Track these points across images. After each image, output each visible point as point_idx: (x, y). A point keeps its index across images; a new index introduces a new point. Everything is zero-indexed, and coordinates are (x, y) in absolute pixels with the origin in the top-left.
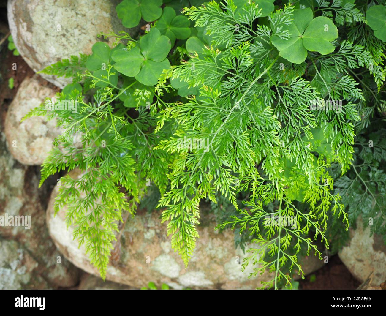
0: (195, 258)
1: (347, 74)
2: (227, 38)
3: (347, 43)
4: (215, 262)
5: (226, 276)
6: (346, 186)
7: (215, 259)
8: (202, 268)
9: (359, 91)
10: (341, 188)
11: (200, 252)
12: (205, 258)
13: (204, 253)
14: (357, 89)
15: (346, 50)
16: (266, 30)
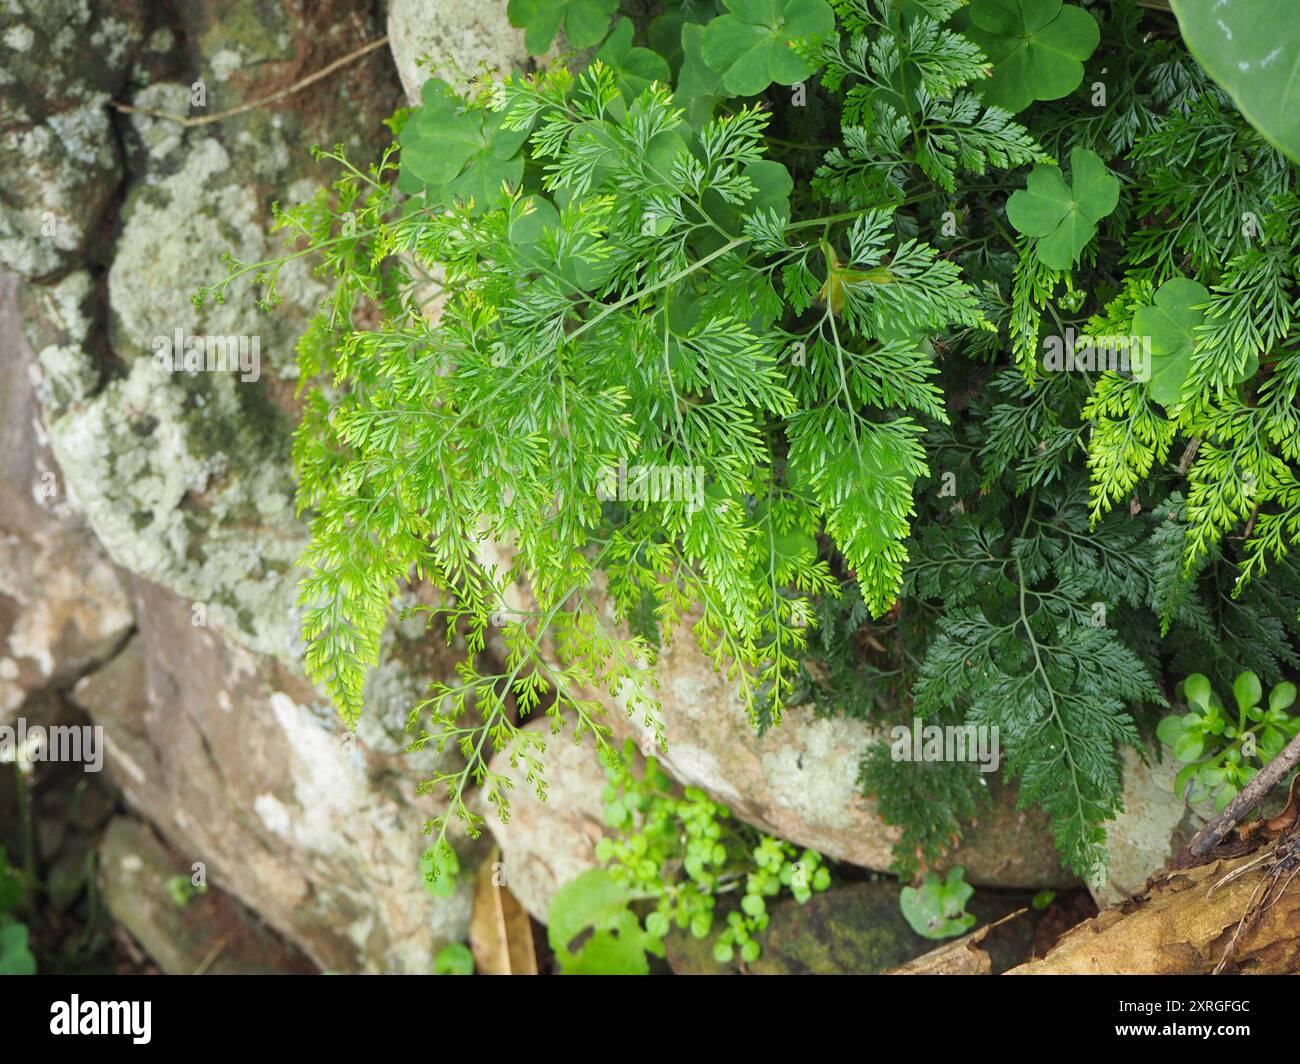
0: (698, 709)
1: (906, 338)
2: (579, 175)
3: (919, 247)
4: (743, 738)
5: (768, 790)
6: (972, 639)
7: (741, 732)
8: (711, 743)
9: (935, 394)
10: (956, 639)
11: (712, 699)
12: (721, 720)
13: (721, 707)
14: (930, 386)
15: (909, 266)
16: (694, 169)
